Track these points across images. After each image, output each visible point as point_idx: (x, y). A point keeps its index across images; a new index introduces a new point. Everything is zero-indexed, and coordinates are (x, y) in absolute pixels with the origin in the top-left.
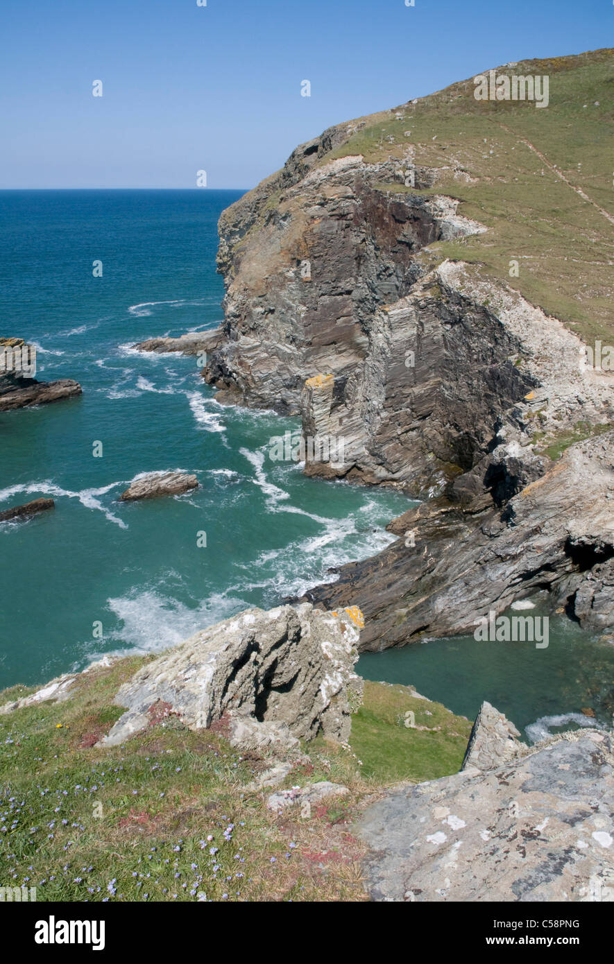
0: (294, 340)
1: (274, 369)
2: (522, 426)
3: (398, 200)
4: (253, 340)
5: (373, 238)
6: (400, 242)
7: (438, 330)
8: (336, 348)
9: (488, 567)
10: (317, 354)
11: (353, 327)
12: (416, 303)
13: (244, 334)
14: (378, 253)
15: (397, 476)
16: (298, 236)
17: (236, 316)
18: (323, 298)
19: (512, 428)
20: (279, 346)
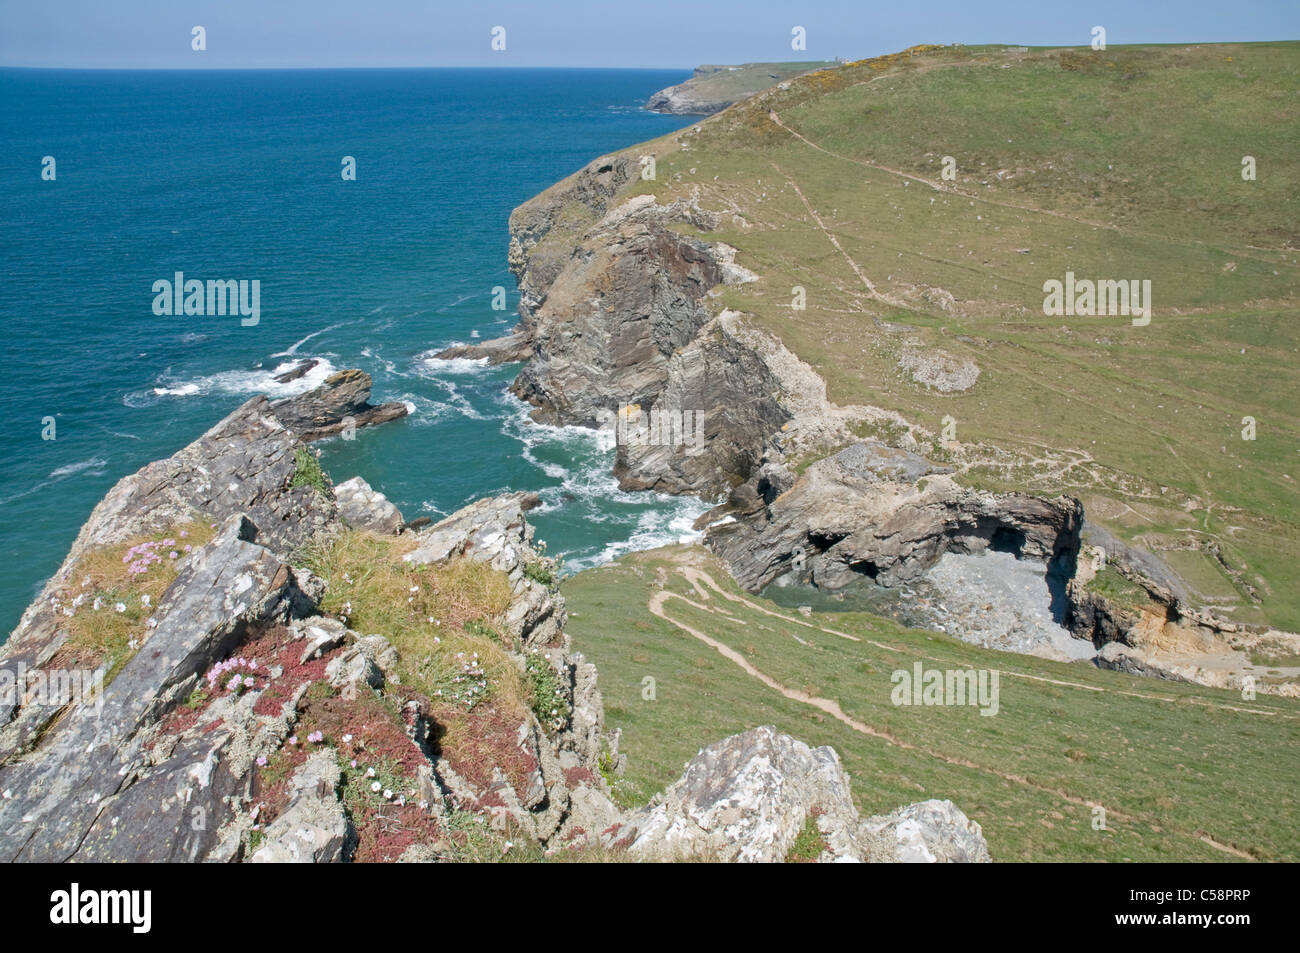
0: (600, 363)
1: (584, 389)
2: (781, 450)
3: (686, 243)
4: (563, 361)
5: (666, 272)
6: (689, 279)
7: (722, 367)
8: (637, 368)
9: (756, 553)
10: (621, 374)
11: (650, 347)
12: (703, 346)
13: (554, 355)
14: (671, 285)
15: (693, 486)
16: (601, 270)
17: (546, 339)
18: (624, 324)
19: (774, 451)
20: (586, 366)
